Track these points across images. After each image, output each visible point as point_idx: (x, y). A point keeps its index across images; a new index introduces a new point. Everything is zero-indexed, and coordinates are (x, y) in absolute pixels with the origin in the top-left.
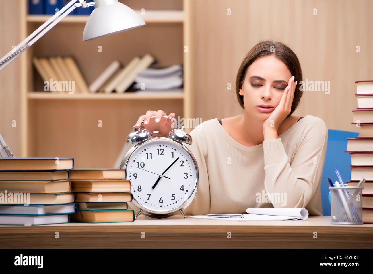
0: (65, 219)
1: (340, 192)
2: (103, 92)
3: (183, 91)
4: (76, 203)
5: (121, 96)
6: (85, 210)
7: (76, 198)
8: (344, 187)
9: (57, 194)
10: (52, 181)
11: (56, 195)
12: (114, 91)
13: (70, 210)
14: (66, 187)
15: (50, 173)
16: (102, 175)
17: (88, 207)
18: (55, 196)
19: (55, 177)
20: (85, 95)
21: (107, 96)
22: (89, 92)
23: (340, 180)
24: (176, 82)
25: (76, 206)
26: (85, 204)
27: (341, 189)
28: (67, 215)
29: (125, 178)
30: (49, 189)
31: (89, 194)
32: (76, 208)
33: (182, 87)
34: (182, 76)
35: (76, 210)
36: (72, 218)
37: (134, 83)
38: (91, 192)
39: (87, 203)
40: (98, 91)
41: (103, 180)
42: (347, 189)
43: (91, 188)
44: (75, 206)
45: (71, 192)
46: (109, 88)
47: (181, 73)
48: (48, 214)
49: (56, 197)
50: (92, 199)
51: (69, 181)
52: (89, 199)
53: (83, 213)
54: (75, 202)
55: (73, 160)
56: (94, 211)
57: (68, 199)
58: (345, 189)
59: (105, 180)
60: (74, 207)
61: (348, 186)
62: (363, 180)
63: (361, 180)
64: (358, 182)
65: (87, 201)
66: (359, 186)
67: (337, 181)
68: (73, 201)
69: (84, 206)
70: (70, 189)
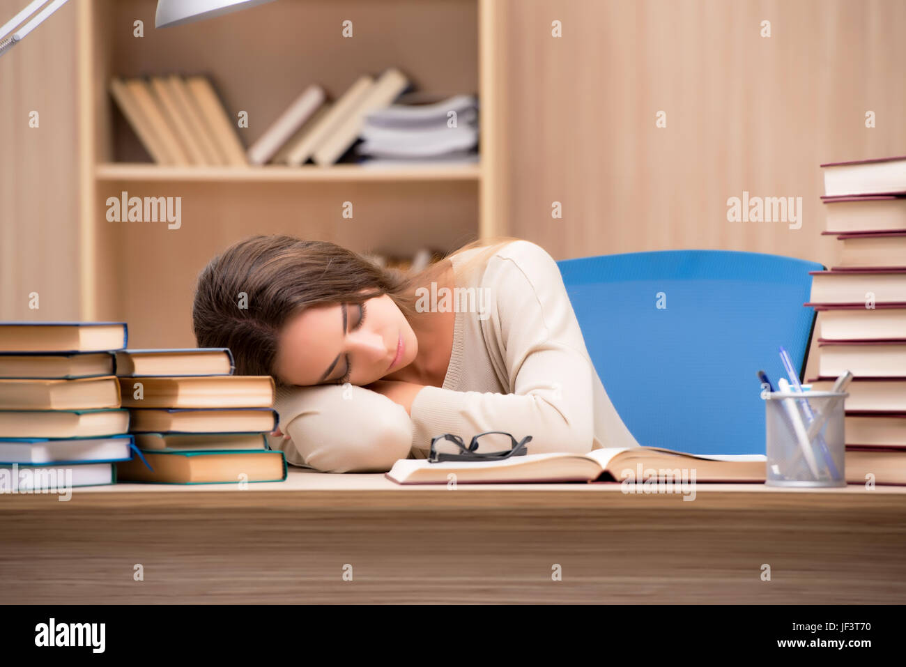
0: (105, 475)
1: (791, 406)
2: (284, 163)
3: (477, 162)
4: (136, 435)
5: (327, 172)
6: (163, 451)
7: (133, 423)
8: (800, 394)
9: (80, 412)
10: (67, 379)
11: (78, 413)
12: (310, 162)
13: (119, 451)
14: (108, 394)
15: (64, 358)
17: (169, 444)
18: (76, 416)
19: (76, 370)
20: (239, 170)
21: (294, 172)
22: (249, 162)
23: (792, 374)
24: (460, 137)
25: (131, 442)
26: (160, 436)
27: (796, 398)
28: (110, 465)
30: (61, 399)
31: (171, 411)
32: (134, 447)
33: (475, 150)
34: (475, 123)
35: (132, 452)
36: (123, 472)
37: (359, 141)
38: (175, 406)
39: (165, 434)
40: (269, 162)
42: (807, 398)
43: (175, 396)
44: (128, 442)
45: (119, 406)
46: (298, 154)
47: (473, 115)
48: (57, 463)
49: (78, 419)
50: (180, 425)
51: (114, 380)
52: (169, 424)
54: (130, 432)
55: (125, 326)
56: (189, 454)
57: (116, 423)
58: (802, 397)
60: (127, 445)
61: (809, 390)
62: (845, 374)
63: (842, 374)
64: (834, 379)
65: (165, 430)
66: (837, 391)
67: (785, 378)
68: (126, 430)
69: (159, 442)
70: (118, 399)
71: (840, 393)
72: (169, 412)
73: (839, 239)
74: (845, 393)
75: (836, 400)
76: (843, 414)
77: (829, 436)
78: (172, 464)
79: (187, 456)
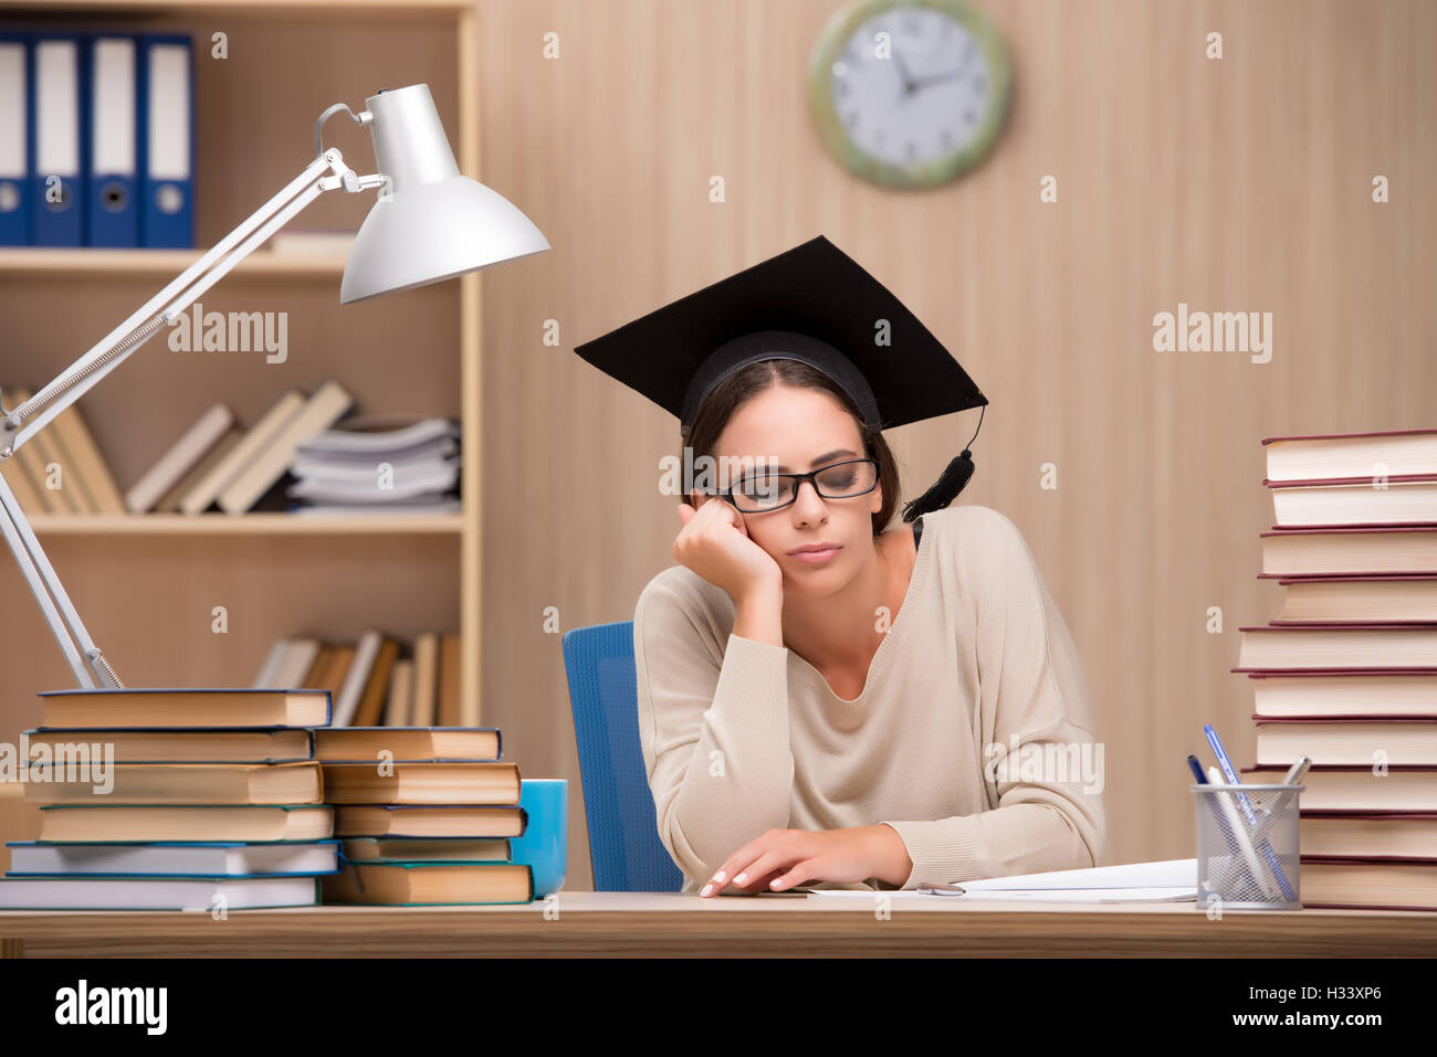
0: (306, 893)
1: (1225, 800)
4: (342, 839)
6: (374, 861)
7: (337, 822)
8: (1235, 785)
11: (285, 809)
13: (321, 861)
14: (305, 785)
16: (431, 747)
17: (384, 852)
18: (284, 813)
23: (1223, 761)
25: (339, 851)
26: (374, 841)
27: (1227, 790)
28: (313, 880)
29: (495, 759)
30: (260, 790)
31: (389, 807)
32: (342, 856)
35: (340, 862)
36: (330, 890)
38: (395, 802)
39: (381, 838)
41: (431, 762)
42: (1245, 791)
43: (396, 788)
44: (336, 850)
45: (321, 802)
48: (256, 875)
49: (286, 816)
50: (401, 827)
51: (316, 766)
52: (387, 825)
53: (366, 872)
54: (335, 837)
55: (328, 695)
56: (408, 865)
57: (313, 824)
58: (1240, 790)
59: (438, 762)
60: (334, 854)
61: (1249, 783)
62: (1302, 761)
63: (1296, 761)
64: (1286, 768)
65: (382, 833)
66: (1291, 783)
67: (1215, 767)
68: (331, 833)
69: (370, 850)
70: (320, 792)
71: (1295, 786)
72: (386, 809)
73: (1282, 584)
74: (1301, 786)
75: (1289, 795)
76: (1298, 815)
77: (1280, 842)
78: (388, 879)
79: (406, 868)
